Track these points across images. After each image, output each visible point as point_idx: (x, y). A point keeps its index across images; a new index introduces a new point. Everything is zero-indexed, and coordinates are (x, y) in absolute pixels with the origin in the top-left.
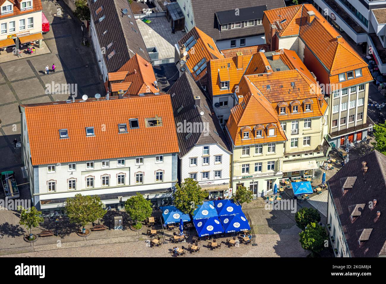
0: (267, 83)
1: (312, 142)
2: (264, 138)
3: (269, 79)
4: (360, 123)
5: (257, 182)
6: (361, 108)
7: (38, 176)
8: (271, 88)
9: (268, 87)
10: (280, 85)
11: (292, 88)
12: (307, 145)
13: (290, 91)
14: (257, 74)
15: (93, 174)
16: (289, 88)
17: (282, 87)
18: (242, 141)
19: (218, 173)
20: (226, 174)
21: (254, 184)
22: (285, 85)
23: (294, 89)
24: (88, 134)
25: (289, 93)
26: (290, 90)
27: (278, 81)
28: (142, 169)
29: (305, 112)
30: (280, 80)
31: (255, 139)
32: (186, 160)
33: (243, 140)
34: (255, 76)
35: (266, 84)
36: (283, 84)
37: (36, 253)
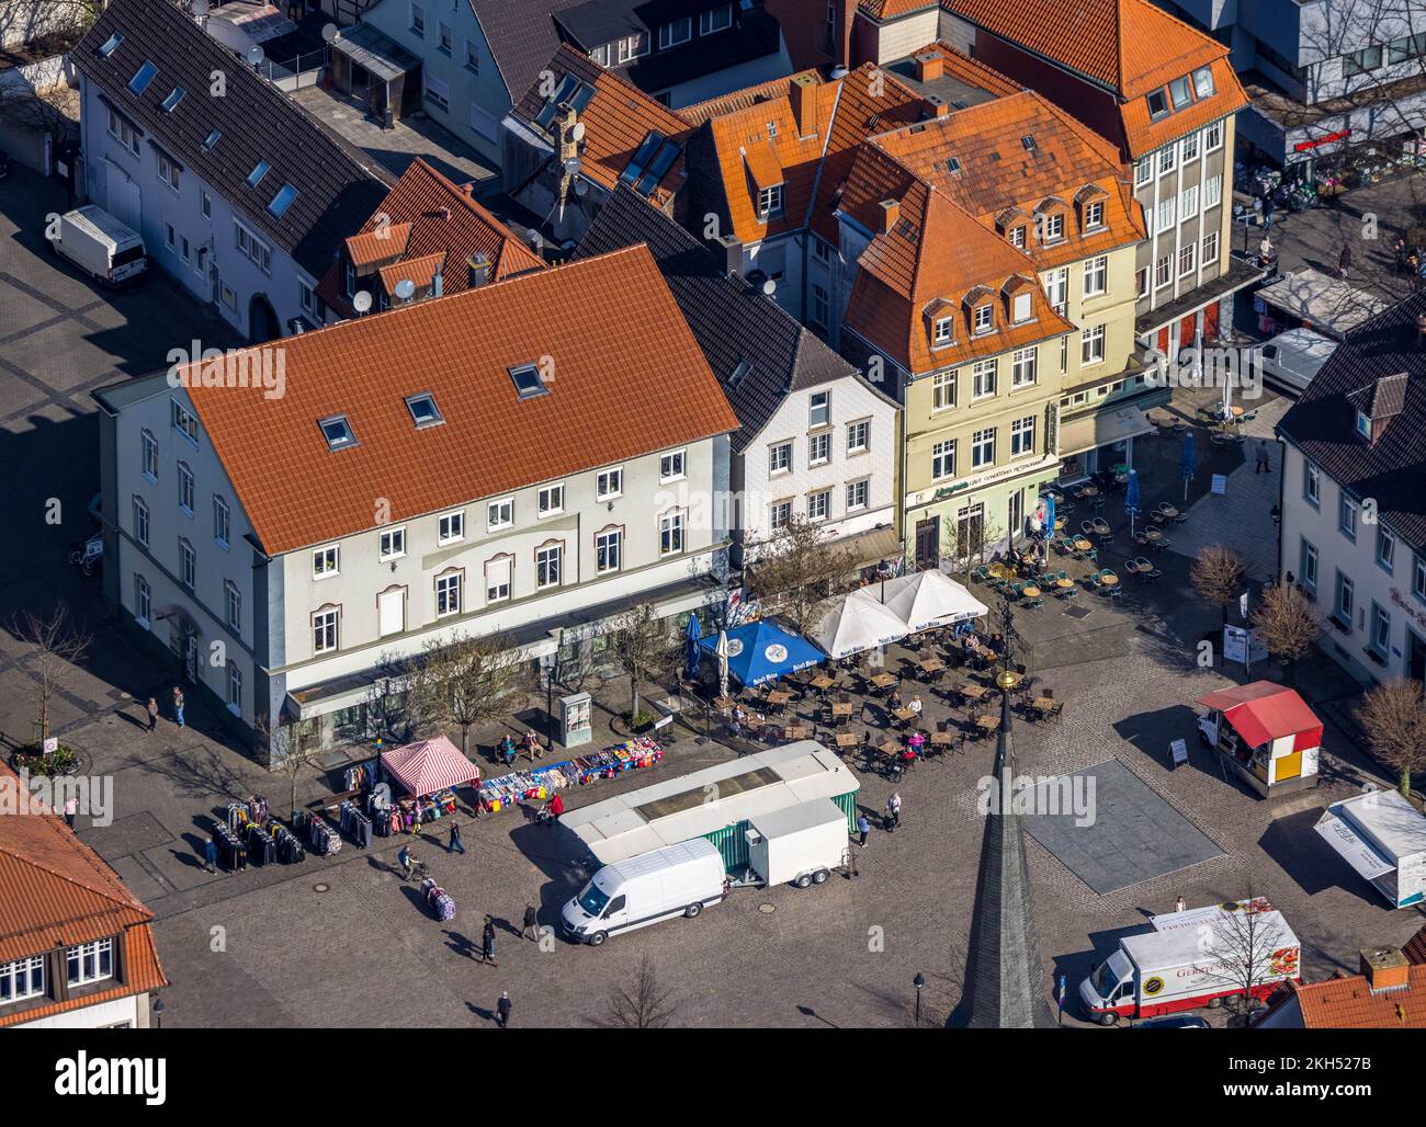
0: (945, 154)
1: (1108, 346)
2: (999, 333)
3: (948, 138)
4: (1211, 275)
5: (980, 506)
6: (1212, 215)
7: (281, 597)
8: (964, 168)
9: (952, 165)
10: (990, 151)
11: (1031, 156)
12: (1094, 360)
13: (1026, 167)
14: (907, 129)
15: (458, 561)
16: (1019, 159)
17: (996, 157)
18: (931, 354)
19: (860, 492)
20: (881, 492)
21: (970, 515)
22: (1003, 149)
23: (1035, 157)
24: (418, 420)
25: (1025, 175)
26: (1024, 163)
27: (979, 142)
28: (616, 517)
29: (1084, 236)
30: (985, 136)
31: (971, 342)
32: (756, 455)
33: (934, 349)
34: (900, 134)
35: (945, 157)
36: (998, 148)
37: (339, 868)
